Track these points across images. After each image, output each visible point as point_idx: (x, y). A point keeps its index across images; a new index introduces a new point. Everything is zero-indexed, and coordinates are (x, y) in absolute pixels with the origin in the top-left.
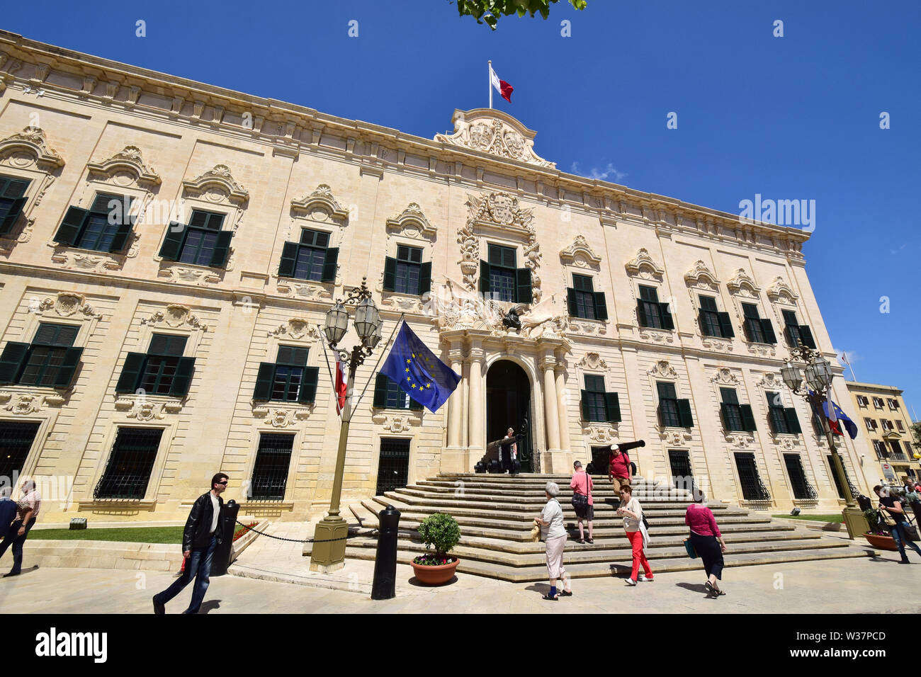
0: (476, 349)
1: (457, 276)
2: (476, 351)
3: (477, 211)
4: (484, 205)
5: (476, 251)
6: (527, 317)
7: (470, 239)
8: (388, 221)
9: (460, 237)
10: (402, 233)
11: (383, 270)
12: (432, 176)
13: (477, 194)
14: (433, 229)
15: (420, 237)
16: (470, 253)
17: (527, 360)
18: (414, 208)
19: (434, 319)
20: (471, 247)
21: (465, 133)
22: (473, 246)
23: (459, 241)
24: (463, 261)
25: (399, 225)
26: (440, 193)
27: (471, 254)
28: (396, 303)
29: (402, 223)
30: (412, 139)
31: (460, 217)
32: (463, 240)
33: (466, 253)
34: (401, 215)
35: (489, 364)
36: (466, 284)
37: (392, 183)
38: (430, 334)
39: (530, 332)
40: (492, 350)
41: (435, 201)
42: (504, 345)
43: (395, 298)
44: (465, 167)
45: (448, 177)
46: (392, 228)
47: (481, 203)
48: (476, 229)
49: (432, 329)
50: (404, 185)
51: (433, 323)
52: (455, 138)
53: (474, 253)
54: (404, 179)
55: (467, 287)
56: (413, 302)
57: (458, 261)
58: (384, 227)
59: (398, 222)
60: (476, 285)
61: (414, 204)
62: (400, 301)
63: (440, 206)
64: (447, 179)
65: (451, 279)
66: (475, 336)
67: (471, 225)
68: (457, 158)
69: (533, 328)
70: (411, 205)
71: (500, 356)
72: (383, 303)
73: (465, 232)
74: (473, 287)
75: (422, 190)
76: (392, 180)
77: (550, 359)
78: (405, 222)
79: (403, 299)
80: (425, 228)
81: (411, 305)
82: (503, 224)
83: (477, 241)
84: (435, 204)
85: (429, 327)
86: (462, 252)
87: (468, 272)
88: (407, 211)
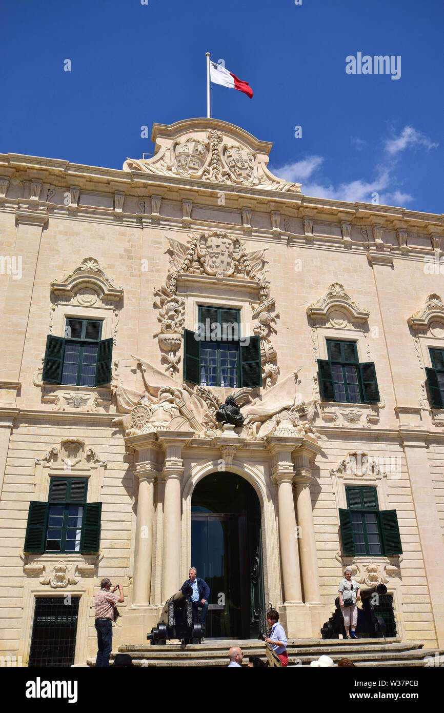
0: (172, 459)
1: (152, 355)
2: (173, 462)
3: (182, 261)
4: (191, 251)
5: (180, 318)
6: (253, 407)
7: (171, 301)
8: (53, 285)
9: (158, 300)
10: (74, 301)
11: (43, 356)
12: (118, 218)
13: (183, 237)
14: (118, 291)
15: (99, 304)
16: (170, 321)
17: (253, 469)
18: (90, 264)
19: (116, 419)
20: (172, 313)
21: (168, 154)
22: (176, 311)
23: (155, 306)
24: (162, 332)
25: (68, 291)
26: (129, 241)
27: (173, 323)
28: (62, 400)
29: (74, 287)
30: (87, 170)
31: (158, 271)
32: (162, 303)
33: (165, 321)
34: (70, 276)
35: (195, 480)
36: (166, 366)
37: (60, 233)
38: (112, 441)
39: (258, 429)
40: (200, 459)
41: (122, 252)
42: (216, 449)
43: (60, 394)
44: (166, 202)
45: (141, 218)
46: (58, 295)
47: (188, 249)
48: (181, 285)
49: (114, 434)
50: (77, 234)
51: (115, 425)
52: (153, 163)
53: (177, 320)
54: (78, 226)
55: (167, 369)
56: (86, 397)
57: (154, 333)
58: (48, 295)
59: (66, 286)
60: (181, 366)
61: (90, 259)
62: (68, 396)
63: (130, 258)
64: (140, 220)
65: (143, 360)
66: (170, 441)
67: (173, 281)
68: (153, 191)
69: (263, 422)
70: (85, 261)
71: (212, 467)
72: (44, 402)
73: (165, 293)
74: (175, 369)
75: (103, 238)
76: (61, 228)
77: (285, 466)
78: (77, 284)
79: (73, 394)
80: (106, 291)
81: (83, 401)
82: (220, 277)
83: (183, 304)
84: (121, 257)
85: (109, 431)
86: (160, 321)
87: (167, 347)
88: (79, 269)
